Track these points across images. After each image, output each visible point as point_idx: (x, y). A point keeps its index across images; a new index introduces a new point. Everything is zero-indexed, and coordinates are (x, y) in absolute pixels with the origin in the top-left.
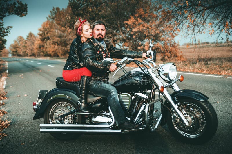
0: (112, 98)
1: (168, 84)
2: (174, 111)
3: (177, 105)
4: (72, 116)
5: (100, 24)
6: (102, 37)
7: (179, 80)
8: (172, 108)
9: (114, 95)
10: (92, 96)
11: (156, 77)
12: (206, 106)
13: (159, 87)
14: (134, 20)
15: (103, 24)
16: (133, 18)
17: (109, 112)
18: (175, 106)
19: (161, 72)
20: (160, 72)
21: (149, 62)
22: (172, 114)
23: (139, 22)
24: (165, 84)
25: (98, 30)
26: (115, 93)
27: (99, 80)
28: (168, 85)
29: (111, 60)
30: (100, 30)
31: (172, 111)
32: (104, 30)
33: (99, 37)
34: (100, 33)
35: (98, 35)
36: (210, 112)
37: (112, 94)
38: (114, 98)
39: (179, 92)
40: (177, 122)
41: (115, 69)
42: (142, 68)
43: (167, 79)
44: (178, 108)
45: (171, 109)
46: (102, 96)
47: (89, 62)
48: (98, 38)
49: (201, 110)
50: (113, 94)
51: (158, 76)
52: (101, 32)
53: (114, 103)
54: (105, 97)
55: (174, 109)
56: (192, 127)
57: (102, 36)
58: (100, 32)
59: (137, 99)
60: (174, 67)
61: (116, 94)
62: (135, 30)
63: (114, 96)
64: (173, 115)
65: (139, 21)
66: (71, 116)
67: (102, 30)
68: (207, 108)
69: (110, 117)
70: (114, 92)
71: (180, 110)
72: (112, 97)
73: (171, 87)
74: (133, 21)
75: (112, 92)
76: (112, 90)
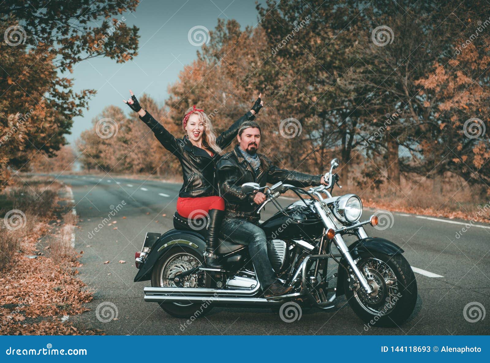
1: (345, 228)
2: (351, 270)
3: (356, 261)
4: (197, 276)
6: (255, 147)
7: (369, 223)
8: (349, 266)
9: (258, 241)
10: (228, 243)
11: (327, 215)
12: (397, 262)
13: (326, 228)
16: (444, 71)
18: (353, 263)
19: (335, 208)
21: (321, 192)
22: (348, 276)
23: (460, 82)
24: (341, 227)
25: (250, 136)
26: (261, 238)
29: (257, 186)
30: (253, 137)
31: (348, 270)
35: (250, 145)
36: (402, 273)
37: (256, 240)
39: (365, 240)
40: (357, 289)
41: (262, 201)
43: (343, 219)
44: (358, 265)
45: (348, 268)
47: (225, 188)
50: (258, 239)
51: (330, 214)
55: (351, 267)
57: (257, 145)
59: (298, 250)
60: (356, 201)
62: (446, 106)
63: (259, 243)
64: (350, 277)
65: (459, 79)
66: (195, 276)
67: (256, 136)
68: (398, 266)
69: (254, 278)
70: (259, 236)
71: (361, 270)
72: (255, 245)
75: (257, 236)
76: (257, 233)
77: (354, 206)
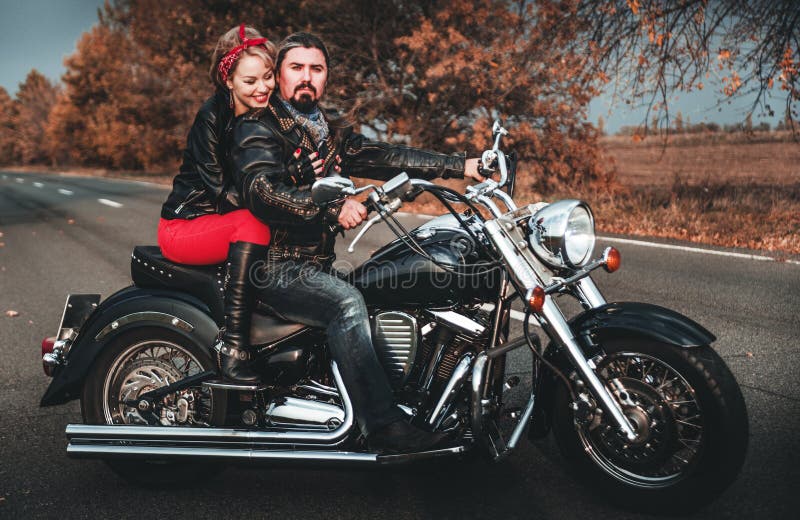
0: (344, 330)
1: (560, 280)
2: (581, 382)
3: (595, 362)
4: (192, 395)
5: (307, 46)
6: (311, 93)
7: (602, 265)
8: (575, 374)
9: (352, 318)
10: (269, 320)
11: (517, 252)
12: (706, 366)
13: (526, 291)
14: (434, 35)
15: (317, 47)
16: (431, 27)
17: (332, 382)
18: (587, 367)
19: (535, 232)
20: (531, 232)
21: (490, 195)
22: (573, 397)
23: (454, 42)
24: (550, 280)
25: (299, 67)
26: (358, 312)
27: (299, 261)
28: (560, 283)
29: (346, 185)
30: (306, 69)
31: (573, 383)
32: (320, 70)
33: (303, 96)
34: (307, 79)
35: (298, 88)
36: (717, 391)
37: (347, 316)
38: (353, 328)
40: (591, 428)
41: (359, 220)
42: (464, 218)
43: (558, 261)
44: (597, 372)
45: (572, 377)
46: (311, 322)
47: (261, 191)
48: (297, 97)
49: (686, 383)
50: (351, 313)
51: (524, 249)
52: (310, 75)
53: (355, 351)
54: (319, 324)
55: (583, 376)
56: (648, 445)
57: (313, 89)
58: (305, 75)
59: (443, 335)
60: (584, 217)
61: (360, 314)
62: (436, 71)
63: (355, 323)
64: (578, 399)
65: (451, 37)
66: (186, 396)
67: (314, 68)
68: (707, 374)
69: (339, 402)
70: (354, 307)
71: (605, 382)
72: (346, 327)
73: (573, 290)
74: (428, 37)
75: (349, 306)
76: (348, 297)
77: (581, 226)
